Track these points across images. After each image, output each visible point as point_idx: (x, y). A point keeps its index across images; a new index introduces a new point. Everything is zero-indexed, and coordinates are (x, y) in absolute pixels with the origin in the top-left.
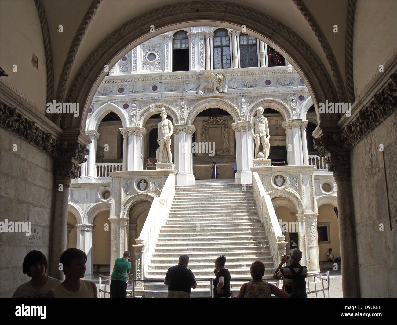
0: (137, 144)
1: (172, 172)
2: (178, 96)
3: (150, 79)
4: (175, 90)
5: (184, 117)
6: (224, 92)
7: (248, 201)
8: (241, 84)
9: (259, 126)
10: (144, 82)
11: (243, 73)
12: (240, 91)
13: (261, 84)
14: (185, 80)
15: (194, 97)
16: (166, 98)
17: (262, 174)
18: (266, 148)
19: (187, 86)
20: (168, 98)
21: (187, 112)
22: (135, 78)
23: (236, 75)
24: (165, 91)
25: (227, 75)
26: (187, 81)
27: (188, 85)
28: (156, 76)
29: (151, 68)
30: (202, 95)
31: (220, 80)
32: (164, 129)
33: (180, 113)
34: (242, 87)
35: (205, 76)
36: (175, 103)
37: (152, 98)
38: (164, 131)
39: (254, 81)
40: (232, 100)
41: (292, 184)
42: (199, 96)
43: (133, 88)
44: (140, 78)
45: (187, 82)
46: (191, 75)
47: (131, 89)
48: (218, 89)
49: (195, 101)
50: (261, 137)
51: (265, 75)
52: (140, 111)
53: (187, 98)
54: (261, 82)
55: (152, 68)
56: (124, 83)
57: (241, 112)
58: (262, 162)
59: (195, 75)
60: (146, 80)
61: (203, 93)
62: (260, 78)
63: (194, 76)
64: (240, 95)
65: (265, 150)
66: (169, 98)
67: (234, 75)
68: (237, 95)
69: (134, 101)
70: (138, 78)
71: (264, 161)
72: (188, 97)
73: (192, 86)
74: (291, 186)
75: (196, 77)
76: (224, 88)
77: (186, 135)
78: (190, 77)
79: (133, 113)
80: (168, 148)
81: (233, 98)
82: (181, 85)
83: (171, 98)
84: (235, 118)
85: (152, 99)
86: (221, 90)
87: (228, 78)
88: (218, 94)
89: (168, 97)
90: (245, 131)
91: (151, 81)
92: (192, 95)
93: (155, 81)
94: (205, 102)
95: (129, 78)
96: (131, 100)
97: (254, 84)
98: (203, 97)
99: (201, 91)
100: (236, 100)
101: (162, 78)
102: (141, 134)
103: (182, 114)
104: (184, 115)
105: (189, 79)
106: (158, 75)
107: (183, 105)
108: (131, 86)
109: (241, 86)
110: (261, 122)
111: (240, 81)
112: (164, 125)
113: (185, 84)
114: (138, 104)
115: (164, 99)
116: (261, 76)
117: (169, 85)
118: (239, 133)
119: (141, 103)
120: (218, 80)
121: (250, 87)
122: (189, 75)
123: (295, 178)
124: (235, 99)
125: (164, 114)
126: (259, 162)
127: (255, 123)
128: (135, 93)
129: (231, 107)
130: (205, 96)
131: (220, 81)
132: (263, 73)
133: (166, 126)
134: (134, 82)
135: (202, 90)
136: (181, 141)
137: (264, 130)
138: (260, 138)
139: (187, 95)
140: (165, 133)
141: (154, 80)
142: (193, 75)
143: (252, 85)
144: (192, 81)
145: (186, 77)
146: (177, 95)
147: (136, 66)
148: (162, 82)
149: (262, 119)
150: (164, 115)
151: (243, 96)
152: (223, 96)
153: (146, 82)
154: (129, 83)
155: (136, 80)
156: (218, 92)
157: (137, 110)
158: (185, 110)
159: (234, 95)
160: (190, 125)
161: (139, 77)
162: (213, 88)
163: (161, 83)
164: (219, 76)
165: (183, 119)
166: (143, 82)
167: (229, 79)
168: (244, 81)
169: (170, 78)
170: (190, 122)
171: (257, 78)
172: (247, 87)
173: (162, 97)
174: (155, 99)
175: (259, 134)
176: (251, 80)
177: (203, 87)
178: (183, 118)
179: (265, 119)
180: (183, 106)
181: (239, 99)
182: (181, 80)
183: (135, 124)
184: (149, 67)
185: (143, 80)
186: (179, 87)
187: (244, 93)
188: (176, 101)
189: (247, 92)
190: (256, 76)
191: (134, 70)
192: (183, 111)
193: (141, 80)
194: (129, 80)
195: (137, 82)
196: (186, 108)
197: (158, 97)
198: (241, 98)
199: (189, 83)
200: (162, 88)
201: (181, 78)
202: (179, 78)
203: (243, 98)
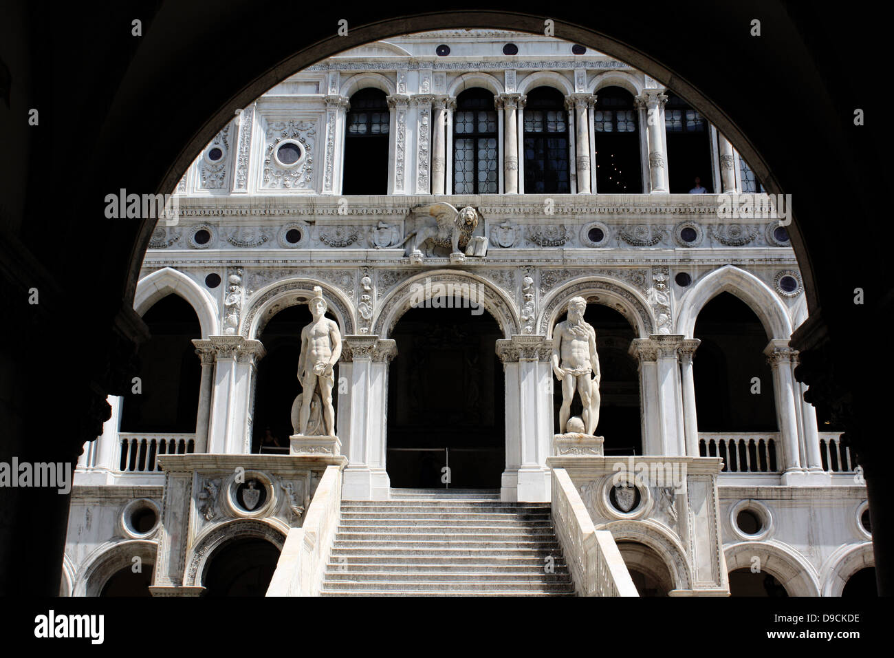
0: (238, 384)
1: (335, 460)
2: (356, 261)
3: (282, 212)
4: (349, 244)
5: (369, 317)
6: (478, 254)
7: (541, 549)
8: (525, 238)
9: (574, 347)
10: (266, 218)
11: (531, 208)
12: (522, 255)
13: (576, 240)
14: (375, 218)
15: (399, 264)
16: (323, 264)
17: (580, 477)
18: (590, 407)
19: (381, 234)
20: (329, 264)
21: (377, 305)
22: (241, 207)
23: (512, 211)
24: (322, 244)
25: (488, 211)
26: (380, 223)
27: (383, 233)
28: (299, 204)
29: (285, 183)
30: (420, 259)
31: (470, 223)
32: (317, 345)
33: (359, 306)
34: (527, 244)
35: (428, 211)
36: (346, 279)
37: (286, 261)
38: (317, 350)
39: (559, 232)
40: (498, 276)
41: (659, 506)
42: (413, 263)
43: (236, 232)
44: (256, 206)
45: (381, 225)
46: (391, 205)
47: (229, 236)
48: (462, 245)
49: (401, 276)
50: (577, 377)
51: (588, 216)
52: (250, 294)
53: (379, 267)
54: (577, 235)
55: (288, 182)
56: (211, 219)
57: (523, 311)
58: (579, 443)
59: (403, 206)
60: (272, 212)
61: (422, 255)
62: (575, 222)
63: (401, 209)
64: (521, 264)
65: (587, 411)
66: (332, 264)
67: (507, 211)
68: (513, 264)
69: (236, 268)
70: (251, 207)
71: (584, 440)
72: (382, 264)
73: (394, 235)
74: (658, 512)
75: (404, 212)
76: (477, 244)
77: (374, 365)
78: (390, 212)
79: (231, 301)
80: (327, 396)
81: (502, 272)
82: (365, 232)
83: (337, 264)
84: (506, 327)
85: (284, 264)
86: (470, 251)
87: (490, 219)
88: (462, 259)
89: (328, 261)
90: (532, 361)
91: (284, 218)
92: (393, 259)
93: (296, 218)
95: (226, 207)
96: (229, 265)
97: (559, 237)
98: (421, 267)
99: (419, 251)
100: (509, 279)
101: (315, 211)
102: (251, 356)
103: (364, 308)
104: (369, 312)
105: (388, 218)
106: (305, 202)
107: (367, 284)
108: (230, 228)
109: (524, 241)
110: (580, 337)
111: (522, 227)
112: (319, 335)
113: (374, 229)
114: (246, 275)
115: (318, 267)
116: (577, 216)
117: (334, 231)
118: (515, 365)
119: (254, 275)
120: (463, 222)
121: (548, 245)
122: (387, 206)
123: (667, 492)
124: (507, 275)
125: (320, 303)
126: (571, 443)
127: (562, 338)
128: (240, 246)
129: (495, 294)
130: (426, 264)
131: (468, 225)
132: (584, 211)
133: (323, 335)
134: (240, 218)
135: (419, 248)
136: (357, 381)
137: (586, 359)
138: (575, 379)
139: (381, 258)
140: (318, 355)
141: (294, 214)
142: (399, 206)
143: (554, 241)
144: (396, 224)
145: (379, 212)
146: (353, 258)
147: (246, 174)
148: (314, 222)
149: (582, 328)
150: (320, 306)
151: (529, 268)
152: (475, 266)
153: (270, 218)
154: (224, 219)
155: (244, 213)
156: (463, 255)
157: (243, 291)
158: (372, 299)
159: (505, 264)
160: (384, 339)
161: (253, 203)
162: (451, 243)
163: (312, 223)
164: (468, 213)
165: (365, 322)
166: (263, 218)
167: (493, 222)
168: (531, 229)
169: (335, 212)
170: (385, 331)
171: (567, 221)
172: (538, 245)
173: (311, 261)
174: (294, 265)
175: (572, 368)
176: (551, 228)
177: (423, 240)
178: (366, 320)
179: (589, 329)
180: (367, 288)
181: (517, 275)
182: (365, 218)
183: (237, 331)
184: (280, 180)
185: (262, 212)
186: (360, 236)
187: (530, 261)
188: (348, 274)
189: (539, 258)
190: (564, 218)
191: (240, 186)
192: (367, 300)
193: (258, 212)
194: (226, 210)
195: (246, 218)
196: (376, 293)
197: (302, 262)
198: (524, 272)
199: (386, 228)
200: (312, 237)
201: (365, 212)
202: (360, 212)
203: (528, 274)
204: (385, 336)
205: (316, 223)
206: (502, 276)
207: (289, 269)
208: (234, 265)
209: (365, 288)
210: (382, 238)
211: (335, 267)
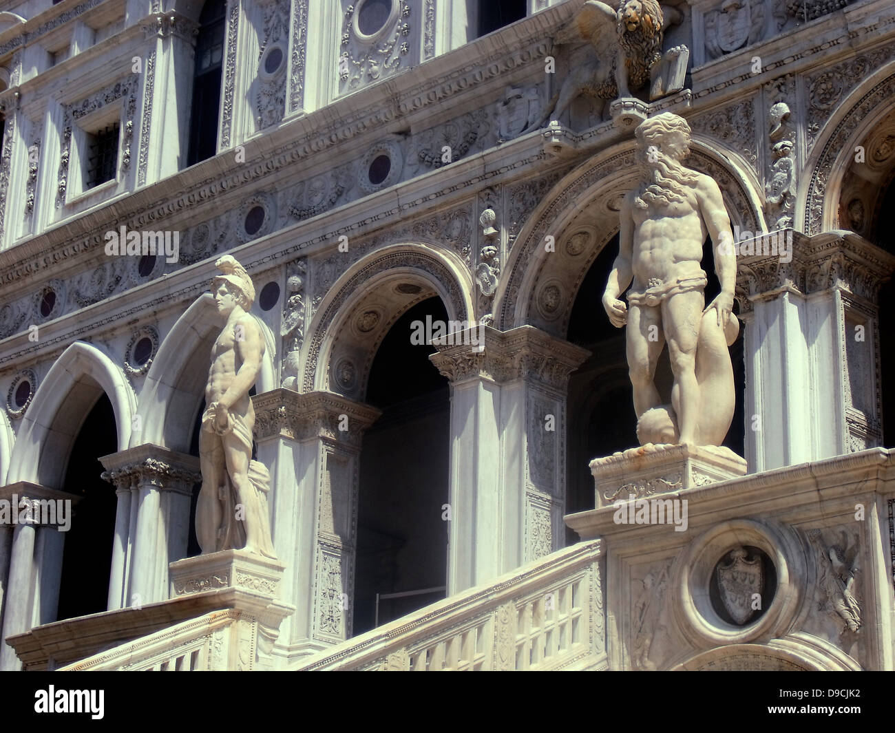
0: (303, 482)
2: (468, 183)
3: (354, 129)
4: (462, 153)
5: (492, 290)
6: (670, 88)
8: (774, 15)
10: (335, 150)
14: (499, 83)
16: (419, 209)
19: (511, 111)
20: (428, 205)
21: (506, 260)
22: (295, 144)
24: (421, 166)
26: (509, 88)
27: (514, 108)
28: (375, 106)
30: (555, 140)
31: (633, 29)
33: (476, 274)
34: (780, 25)
36: (457, 226)
37: (363, 223)
41: (817, 597)
42: (550, 150)
44: (315, 134)
45: (510, 94)
46: (518, 46)
47: (290, 204)
50: (657, 309)
52: (316, 305)
53: (507, 182)
55: (375, 68)
56: (264, 182)
58: (638, 469)
60: (341, 136)
61: (559, 129)
64: (765, 78)
65: (677, 386)
66: (433, 204)
68: (747, 85)
69: (295, 262)
70: (309, 138)
72: (510, 175)
73: (532, 105)
74: (815, 613)
75: (542, 51)
76: (668, 67)
77: (506, 388)
78: (519, 61)
79: (290, 326)
81: (729, 110)
82: (489, 119)
83: (440, 200)
85: (362, 230)
86: (656, 87)
87: (701, 2)
89: (426, 199)
91: (361, 140)
92: (526, 156)
93: (379, 133)
94: (588, 180)
95: (277, 151)
96: (285, 259)
98: (577, 155)
99: (555, 121)
100: (744, 121)
101: (403, 109)
102: (320, 423)
103: (485, 275)
104: (493, 280)
105: (520, 74)
106: (382, 97)
107: (488, 223)
108: (291, 190)
110: (658, 211)
113: (502, 106)
114: (310, 270)
115: (413, 217)
117: (439, 136)
119: (323, 265)
120: (619, 30)
121: (821, 13)
122: (510, 49)
123: (833, 556)
124: (740, 113)
126: (623, 474)
128: (303, 216)
130: (583, 145)
131: (632, 32)
134: (300, 166)
135: (559, 116)
139: (508, 162)
140: (213, 392)
141: (374, 127)
142: (531, 41)
144: (535, 79)
145: (502, 68)
146: (463, 179)
147: (303, 78)
148: (408, 129)
151: (780, 83)
153: (345, 146)
154: (281, 174)
155: (301, 153)
157: (308, 305)
158: (497, 253)
159: (730, 92)
160: (518, 326)
161: (309, 130)
162: (615, 83)
163: (405, 133)
165: (486, 304)
166: (330, 152)
167: (708, 4)
169: (432, 96)
170: (520, 310)
172: (801, 20)
174: (376, 225)
175: (642, 290)
177: (568, 97)
178: (488, 299)
180: (491, 230)
181: (758, 109)
182: (482, 89)
183: (296, 380)
185: (327, 142)
186: (481, 130)
187: (782, 63)
188: (460, 213)
189: (797, 51)
191: (293, 105)
192: (491, 257)
193: (320, 143)
194: (276, 157)
195: (309, 162)
196: (505, 237)
197: (389, 214)
198: (771, 96)
199: (519, 97)
200: (407, 161)
201: (478, 77)
202: (470, 80)
203: (781, 95)
204: (522, 322)
205: (413, 131)
206: (729, 120)
207: (372, 235)
208: (291, 257)
209: (485, 232)
210: (512, 119)
211: (441, 206)
